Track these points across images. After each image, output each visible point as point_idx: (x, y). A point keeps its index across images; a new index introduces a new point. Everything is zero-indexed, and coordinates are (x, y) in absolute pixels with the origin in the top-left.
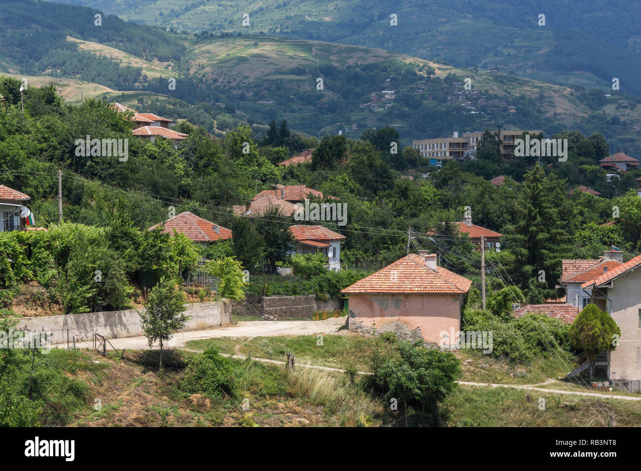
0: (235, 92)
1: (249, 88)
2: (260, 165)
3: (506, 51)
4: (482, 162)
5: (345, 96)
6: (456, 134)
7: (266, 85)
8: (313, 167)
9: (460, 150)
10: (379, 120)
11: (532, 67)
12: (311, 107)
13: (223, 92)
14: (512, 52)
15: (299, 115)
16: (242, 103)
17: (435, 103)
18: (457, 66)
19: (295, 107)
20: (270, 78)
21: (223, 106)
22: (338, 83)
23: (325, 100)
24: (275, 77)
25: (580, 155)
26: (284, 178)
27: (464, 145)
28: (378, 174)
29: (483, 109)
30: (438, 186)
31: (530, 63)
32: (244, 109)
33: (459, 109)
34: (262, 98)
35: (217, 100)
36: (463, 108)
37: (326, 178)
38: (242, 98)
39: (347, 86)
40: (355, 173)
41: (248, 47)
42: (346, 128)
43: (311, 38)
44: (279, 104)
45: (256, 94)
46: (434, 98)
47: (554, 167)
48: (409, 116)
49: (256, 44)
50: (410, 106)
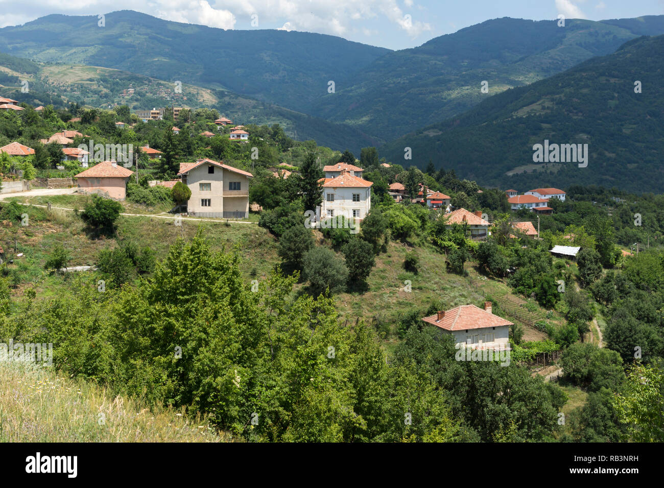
0: (62, 88)
1: (68, 86)
2: (57, 122)
3: (183, 74)
4: (164, 121)
5: (112, 91)
6: (154, 109)
7: (76, 85)
8: (81, 123)
9: (156, 115)
10: (127, 101)
11: (194, 80)
12: (96, 95)
13: (56, 88)
14: (186, 74)
15: (91, 99)
16: (65, 93)
17: (152, 94)
18: (161, 79)
19: (89, 95)
20: (78, 82)
21: (56, 94)
22: (109, 85)
23: (103, 92)
24: (80, 82)
25: (206, 118)
26: (68, 127)
27: (158, 114)
28: (110, 126)
29: (173, 98)
30: (136, 132)
31: (193, 79)
32: (66, 96)
33: (162, 98)
34: (75, 91)
35: (54, 91)
36: (164, 97)
37: (86, 128)
38: (65, 91)
39: (113, 87)
40: (100, 125)
41: (68, 69)
42: (112, 105)
43: (97, 65)
44: (82, 94)
45: (71, 89)
46: (151, 93)
47: (196, 123)
48: (140, 100)
49: (72, 68)
50: (141, 96)
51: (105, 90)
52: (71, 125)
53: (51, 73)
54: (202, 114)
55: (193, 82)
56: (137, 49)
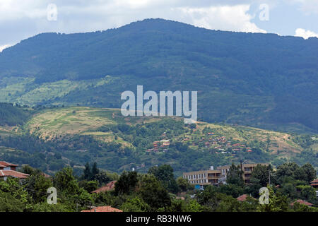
0: (61, 145)
1: (70, 141)
2: (79, 193)
3: (243, 111)
4: (230, 186)
5: (135, 145)
6: (212, 168)
7: (82, 139)
8: (115, 193)
9: (215, 178)
10: (160, 160)
11: (261, 121)
12: (113, 153)
14: (247, 111)
15: (105, 159)
16: (66, 152)
17: (197, 147)
18: (210, 122)
19: (102, 153)
20: (84, 134)
21: (53, 154)
22: (131, 136)
23: (123, 147)
24: (88, 134)
25: (297, 179)
26: (96, 202)
27: (218, 175)
28: (160, 197)
29: (230, 150)
30: (202, 203)
31: (259, 119)
32: (67, 156)
33: (214, 150)
34: (80, 148)
35: (49, 150)
36: (216, 150)
37: (125, 201)
38: (66, 148)
39: (137, 138)
40: (145, 196)
41: (68, 115)
42: (137, 166)
43: (111, 106)
44: (91, 151)
45: (75, 145)
46: (196, 144)
47: (280, 187)
48: (179, 156)
49: (74, 112)
50: (180, 150)
51: (125, 143)
52: (101, 198)
53: (43, 123)
54: (289, 171)
55: (259, 124)
56: (170, 78)
